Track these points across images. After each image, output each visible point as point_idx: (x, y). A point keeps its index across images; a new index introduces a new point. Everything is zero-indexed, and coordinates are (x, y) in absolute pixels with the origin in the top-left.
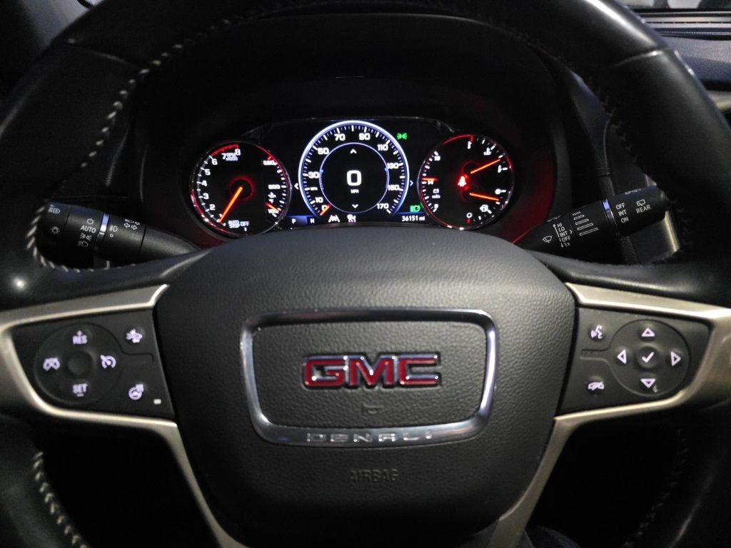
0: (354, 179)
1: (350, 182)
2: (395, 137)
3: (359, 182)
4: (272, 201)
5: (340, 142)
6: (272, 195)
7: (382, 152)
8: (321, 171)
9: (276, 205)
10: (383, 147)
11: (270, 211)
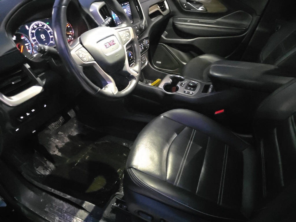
0: (43, 36)
1: (42, 38)
2: (46, 23)
3: (44, 37)
4: (28, 48)
5: (36, 28)
6: (27, 47)
7: (45, 28)
8: (35, 37)
9: (29, 49)
10: (45, 27)
11: (28, 51)
